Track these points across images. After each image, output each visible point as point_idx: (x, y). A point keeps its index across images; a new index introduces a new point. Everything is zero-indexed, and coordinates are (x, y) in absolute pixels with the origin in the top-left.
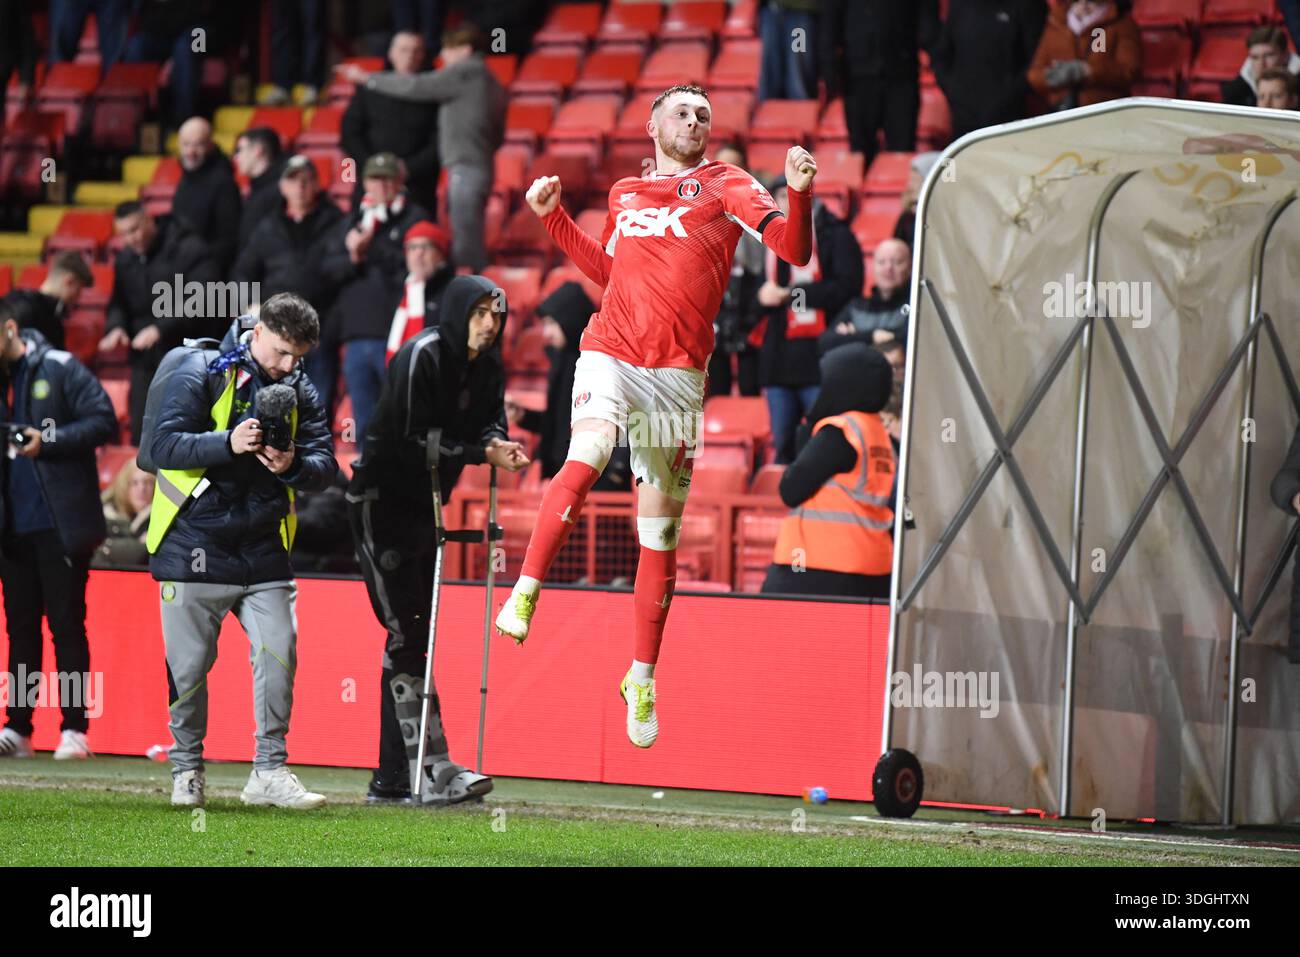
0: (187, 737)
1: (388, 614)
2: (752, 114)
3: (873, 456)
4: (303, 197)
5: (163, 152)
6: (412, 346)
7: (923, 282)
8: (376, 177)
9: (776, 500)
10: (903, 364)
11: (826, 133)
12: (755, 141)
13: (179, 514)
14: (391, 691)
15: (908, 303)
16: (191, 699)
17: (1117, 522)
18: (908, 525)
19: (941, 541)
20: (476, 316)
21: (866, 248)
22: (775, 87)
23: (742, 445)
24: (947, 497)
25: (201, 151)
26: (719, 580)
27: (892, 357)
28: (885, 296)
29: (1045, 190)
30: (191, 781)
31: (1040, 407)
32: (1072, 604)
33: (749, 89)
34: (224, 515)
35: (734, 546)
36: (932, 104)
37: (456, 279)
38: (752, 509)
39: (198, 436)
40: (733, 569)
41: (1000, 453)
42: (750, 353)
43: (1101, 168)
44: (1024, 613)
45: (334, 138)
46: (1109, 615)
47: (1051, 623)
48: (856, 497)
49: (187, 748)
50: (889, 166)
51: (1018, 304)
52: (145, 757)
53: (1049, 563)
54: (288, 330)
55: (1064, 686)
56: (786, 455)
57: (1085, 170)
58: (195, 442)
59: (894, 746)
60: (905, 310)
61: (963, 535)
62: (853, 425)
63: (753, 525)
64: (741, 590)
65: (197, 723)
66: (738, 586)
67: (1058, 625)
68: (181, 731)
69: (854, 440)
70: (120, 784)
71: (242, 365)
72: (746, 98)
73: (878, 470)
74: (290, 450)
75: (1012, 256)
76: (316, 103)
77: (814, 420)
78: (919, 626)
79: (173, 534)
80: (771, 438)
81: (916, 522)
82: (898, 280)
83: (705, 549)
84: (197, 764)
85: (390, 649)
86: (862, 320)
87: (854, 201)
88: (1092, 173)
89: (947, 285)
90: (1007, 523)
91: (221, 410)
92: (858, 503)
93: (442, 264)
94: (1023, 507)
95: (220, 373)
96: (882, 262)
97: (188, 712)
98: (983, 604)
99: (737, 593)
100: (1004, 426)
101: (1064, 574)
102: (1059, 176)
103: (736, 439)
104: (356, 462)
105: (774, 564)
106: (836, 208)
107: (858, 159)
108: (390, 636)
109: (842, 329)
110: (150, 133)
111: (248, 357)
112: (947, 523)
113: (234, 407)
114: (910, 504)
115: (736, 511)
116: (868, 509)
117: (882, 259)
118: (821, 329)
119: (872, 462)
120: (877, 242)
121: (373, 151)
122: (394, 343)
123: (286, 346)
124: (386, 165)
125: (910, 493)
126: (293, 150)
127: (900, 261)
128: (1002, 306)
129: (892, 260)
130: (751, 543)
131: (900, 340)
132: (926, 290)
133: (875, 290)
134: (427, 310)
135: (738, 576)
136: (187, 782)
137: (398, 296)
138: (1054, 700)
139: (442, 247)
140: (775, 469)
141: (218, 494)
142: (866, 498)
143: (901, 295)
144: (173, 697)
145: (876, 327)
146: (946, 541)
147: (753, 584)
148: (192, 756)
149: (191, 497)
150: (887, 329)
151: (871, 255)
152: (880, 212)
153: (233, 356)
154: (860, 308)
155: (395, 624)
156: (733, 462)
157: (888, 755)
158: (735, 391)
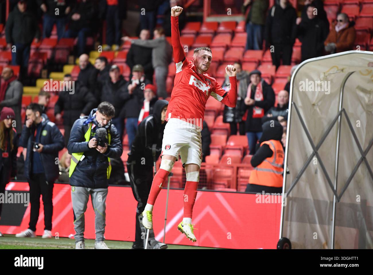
0: (79, 231)
1: (138, 197)
2: (244, 54)
3: (278, 153)
4: (115, 77)
5: (75, 64)
6: (146, 120)
7: (293, 103)
8: (136, 71)
9: (250, 165)
10: (286, 126)
11: (265, 60)
12: (245, 62)
13: (77, 166)
14: (138, 220)
15: (288, 109)
16: (80, 219)
17: (348, 172)
18: (288, 173)
19: (297, 178)
20: (164, 111)
21: (276, 93)
22: (250, 46)
23: (240, 149)
24: (299, 165)
25: (85, 63)
26: (233, 188)
27: (283, 124)
28: (281, 106)
29: (328, 77)
30: (81, 244)
31: (326, 139)
32: (335, 197)
33: (243, 47)
34: (89, 166)
35: (237, 178)
36: (296, 51)
37: (158, 101)
38: (243, 168)
39: (80, 143)
40: (237, 185)
41: (314, 153)
42: (242, 123)
43: (344, 71)
44: (321, 199)
45: (124, 60)
46: (345, 199)
47: (329, 202)
48: (273, 165)
49: (79, 234)
50: (283, 69)
51: (320, 109)
52: (68, 238)
53: (328, 184)
54: (104, 113)
55: (332, 220)
56: (253, 152)
57: (339, 71)
58: (79, 145)
59: (283, 237)
60: (287, 111)
61: (304, 176)
62: (272, 144)
63: (243, 172)
64: (239, 191)
65: (82, 226)
66: (238, 189)
67: (330, 202)
68: (77, 229)
69: (272, 148)
70: (61, 245)
71: (93, 122)
72: (242, 50)
73: (279, 157)
74: (106, 147)
75: (318, 95)
76: (119, 50)
77: (261, 142)
78: (290, 202)
79: (75, 172)
80: (249, 147)
81: (290, 172)
82: (285, 102)
83: (229, 179)
84: (82, 239)
85: (139, 207)
86: (274, 113)
87: (273, 79)
88: (341, 72)
89: (299, 104)
90: (316, 173)
91: (87, 136)
92: (273, 166)
93: (154, 96)
94: (321, 168)
95: (87, 125)
96: (280, 97)
97: (79, 223)
98: (309, 196)
99: (238, 192)
100: (315, 145)
101: (332, 187)
102: (332, 73)
103: (238, 147)
104: (129, 153)
105: (249, 184)
106: (268, 81)
107: (274, 67)
108: (138, 204)
109: (269, 116)
110: (71, 58)
111: (95, 120)
112: (299, 172)
113: (91, 134)
114: (288, 166)
115: (238, 168)
116: (276, 168)
117: (280, 96)
118: (263, 116)
119: (277, 155)
120: (279, 91)
121: (135, 64)
122: (140, 119)
123: (104, 117)
124: (139, 68)
125: (288, 164)
126: (112, 63)
127: (286, 97)
128: (315, 110)
129: (284, 96)
130: (242, 177)
131: (285, 119)
132: (293, 105)
133: (278, 105)
134: (150, 110)
135: (239, 187)
136: (79, 245)
137: (142, 106)
138: (329, 224)
139: (154, 91)
140: (249, 156)
141: (87, 160)
142: (275, 165)
143: (286, 106)
144: (75, 219)
145: (278, 115)
146: (299, 177)
147: (243, 189)
148: (81, 236)
149: (80, 161)
150: (282, 116)
151: (277, 95)
152: (281, 82)
153: (90, 120)
154: (274, 110)
155: (140, 200)
156: (238, 154)
157: (281, 239)
158: (238, 134)
